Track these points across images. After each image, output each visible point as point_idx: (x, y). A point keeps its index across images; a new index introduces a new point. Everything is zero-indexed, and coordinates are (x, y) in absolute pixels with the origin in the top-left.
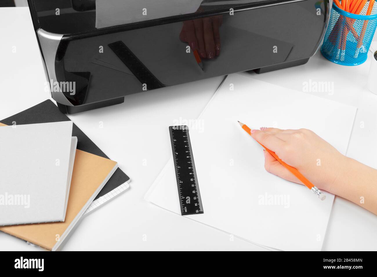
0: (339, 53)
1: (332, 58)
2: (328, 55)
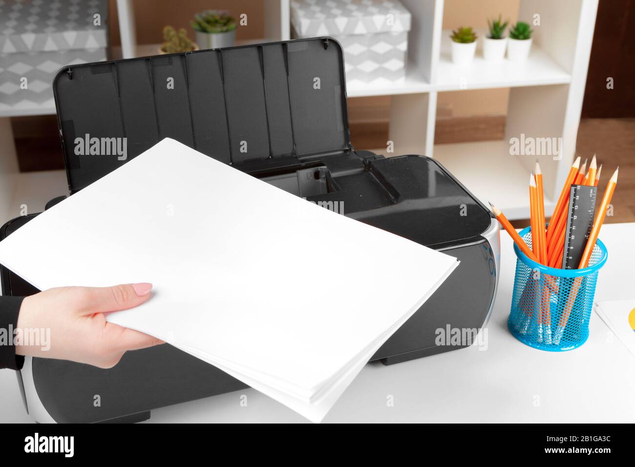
0: (541, 332)
1: (530, 339)
2: (522, 335)
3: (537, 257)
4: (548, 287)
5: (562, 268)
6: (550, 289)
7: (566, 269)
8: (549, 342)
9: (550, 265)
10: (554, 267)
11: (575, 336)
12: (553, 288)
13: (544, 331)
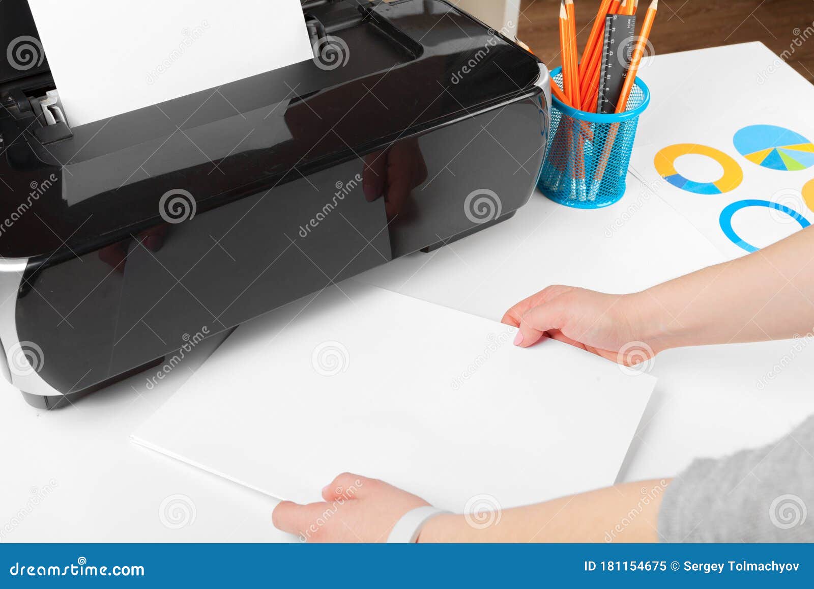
1: (563, 197)
2: (553, 192)
3: (569, 100)
4: (581, 132)
5: (597, 113)
6: (583, 135)
7: (601, 113)
8: (583, 198)
9: (584, 109)
10: (588, 111)
11: (612, 190)
12: (587, 134)
13: (577, 186)
